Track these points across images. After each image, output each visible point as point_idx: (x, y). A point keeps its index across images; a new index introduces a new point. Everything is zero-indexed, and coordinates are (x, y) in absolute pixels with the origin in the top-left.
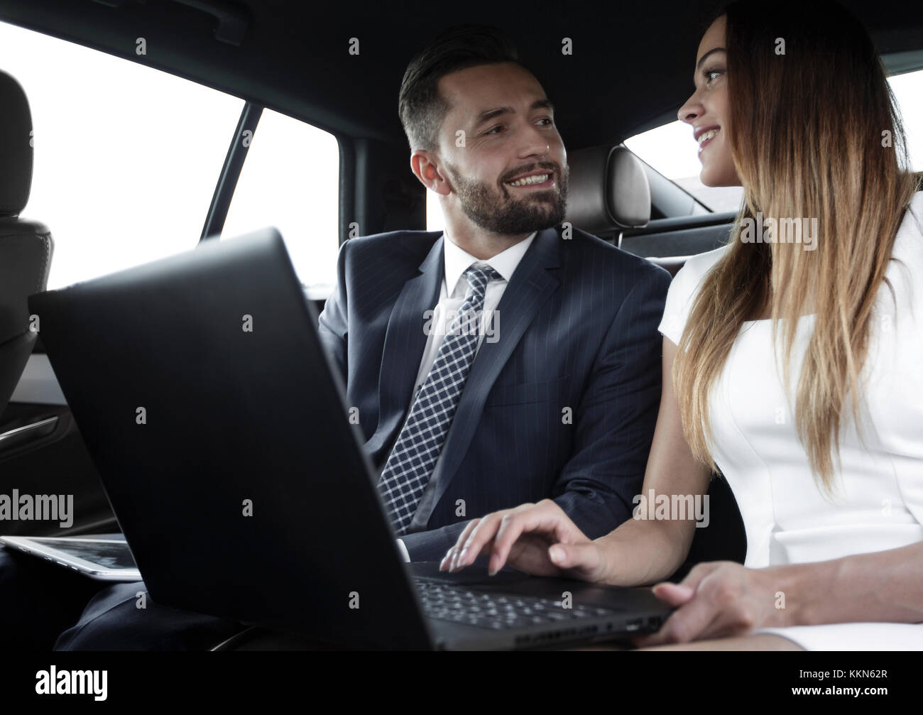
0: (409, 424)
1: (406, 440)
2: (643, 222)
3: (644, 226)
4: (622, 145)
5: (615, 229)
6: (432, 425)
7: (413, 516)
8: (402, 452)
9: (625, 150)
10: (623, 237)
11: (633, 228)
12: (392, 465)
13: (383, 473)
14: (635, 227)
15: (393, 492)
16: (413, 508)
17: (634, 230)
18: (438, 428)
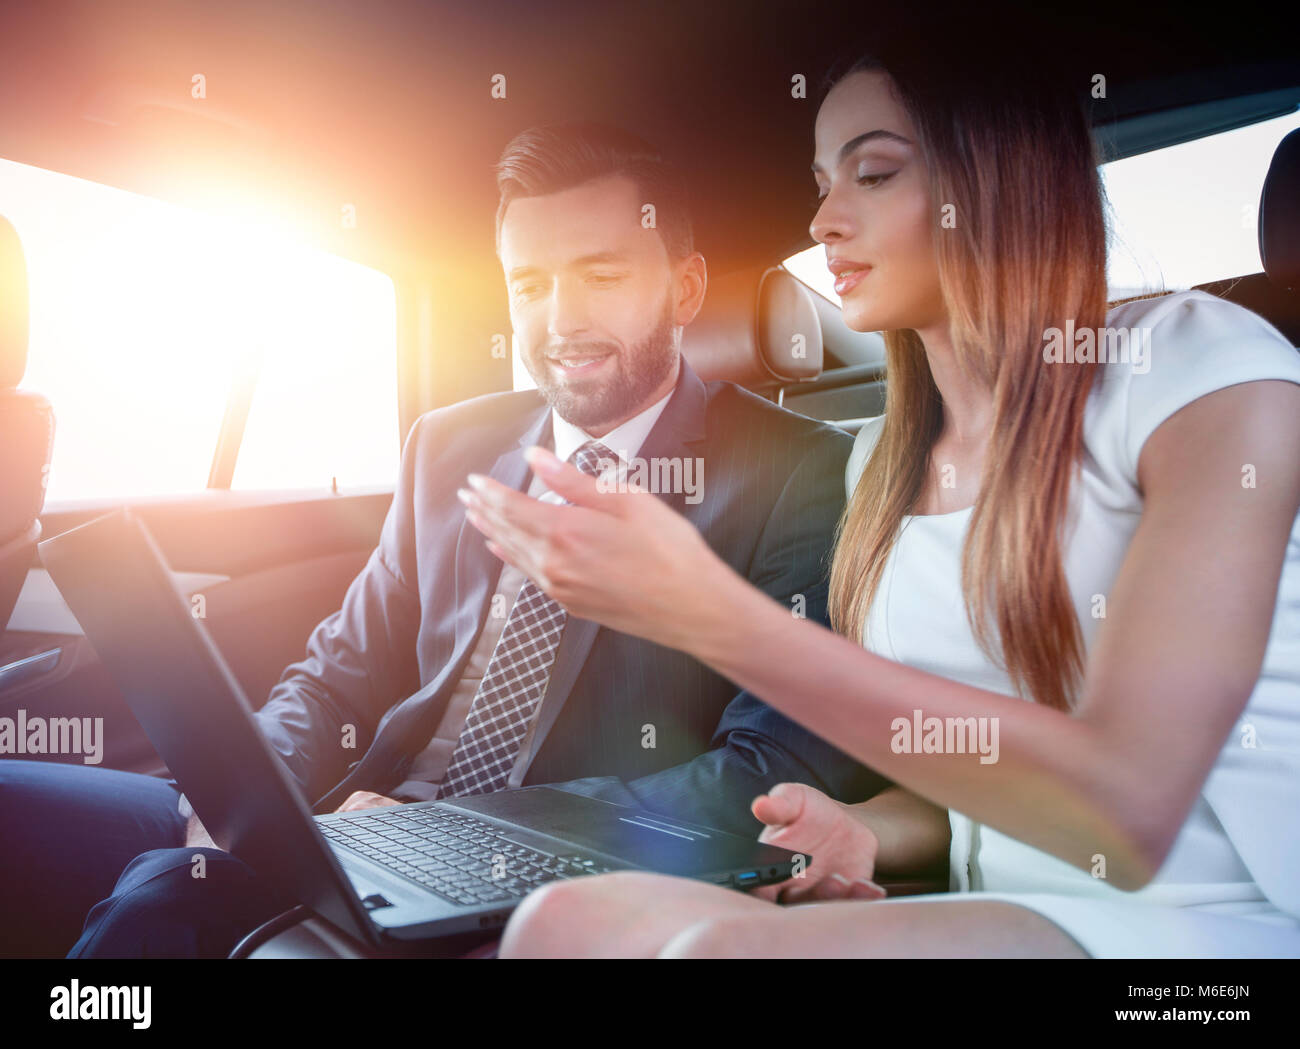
0: (498, 654)
1: (495, 675)
2: (813, 373)
3: (815, 379)
4: (780, 267)
5: (772, 383)
6: (528, 655)
7: (508, 776)
8: (490, 692)
9: (786, 273)
10: (785, 396)
11: (798, 383)
12: (478, 708)
13: (468, 718)
14: (801, 380)
15: (480, 744)
16: (507, 766)
17: (800, 385)
18: (537, 658)
